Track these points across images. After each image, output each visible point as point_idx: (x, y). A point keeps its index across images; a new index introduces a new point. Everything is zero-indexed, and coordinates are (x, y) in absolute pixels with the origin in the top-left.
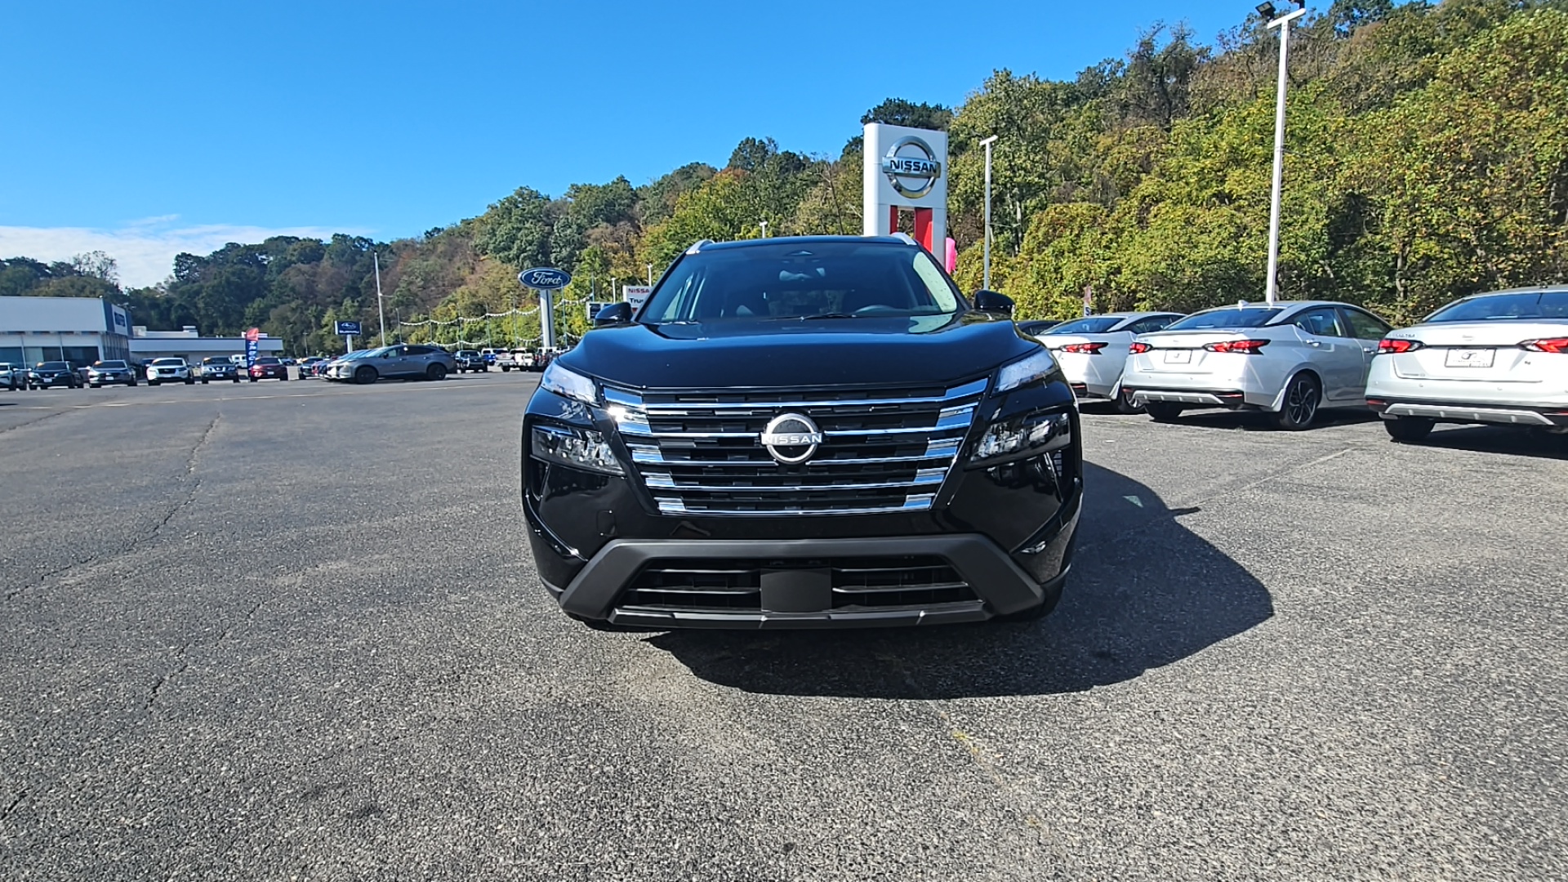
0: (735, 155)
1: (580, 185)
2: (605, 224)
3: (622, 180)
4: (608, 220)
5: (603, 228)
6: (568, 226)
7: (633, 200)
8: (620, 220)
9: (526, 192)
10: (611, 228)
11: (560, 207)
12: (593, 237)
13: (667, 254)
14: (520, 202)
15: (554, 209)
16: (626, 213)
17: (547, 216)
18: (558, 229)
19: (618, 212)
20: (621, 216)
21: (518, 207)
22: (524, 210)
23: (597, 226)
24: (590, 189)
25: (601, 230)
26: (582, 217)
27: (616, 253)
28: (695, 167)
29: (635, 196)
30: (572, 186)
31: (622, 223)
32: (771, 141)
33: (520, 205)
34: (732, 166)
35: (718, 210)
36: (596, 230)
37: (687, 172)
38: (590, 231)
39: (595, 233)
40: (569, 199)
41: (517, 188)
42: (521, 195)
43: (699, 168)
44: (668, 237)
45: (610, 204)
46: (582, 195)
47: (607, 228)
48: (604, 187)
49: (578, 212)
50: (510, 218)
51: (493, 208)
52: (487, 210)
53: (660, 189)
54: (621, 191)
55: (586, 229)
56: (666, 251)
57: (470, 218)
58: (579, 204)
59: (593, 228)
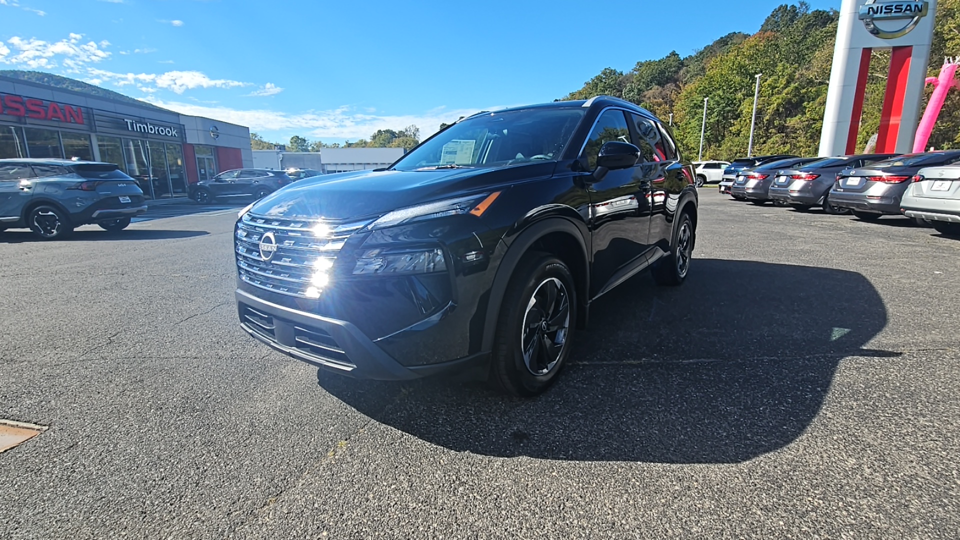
0: (767, 20)
1: (643, 61)
2: (657, 86)
3: (674, 54)
4: (659, 84)
5: (655, 89)
6: (631, 90)
7: (678, 67)
8: (668, 83)
9: (608, 71)
10: (660, 89)
11: (629, 78)
12: (647, 96)
13: (695, 104)
14: (604, 78)
15: (625, 80)
16: (673, 77)
17: (619, 85)
18: (625, 93)
19: (667, 77)
20: (669, 80)
21: (602, 82)
22: (605, 83)
23: (651, 89)
24: (649, 64)
25: (653, 91)
26: (641, 84)
27: (660, 106)
28: (731, 36)
29: (682, 64)
30: (638, 63)
31: (669, 84)
32: (802, 4)
33: (604, 80)
34: (764, 30)
35: (741, 67)
36: (651, 91)
37: (723, 42)
38: (646, 93)
39: (649, 93)
40: (635, 72)
41: (603, 69)
42: (605, 74)
43: (735, 36)
44: (698, 91)
45: (662, 72)
46: (643, 68)
47: (658, 89)
48: (659, 61)
49: (639, 80)
50: (597, 89)
51: (587, 84)
52: (584, 86)
53: (701, 57)
54: (671, 62)
55: (644, 91)
56: (695, 102)
57: (574, 91)
58: (640, 75)
59: (647, 90)
